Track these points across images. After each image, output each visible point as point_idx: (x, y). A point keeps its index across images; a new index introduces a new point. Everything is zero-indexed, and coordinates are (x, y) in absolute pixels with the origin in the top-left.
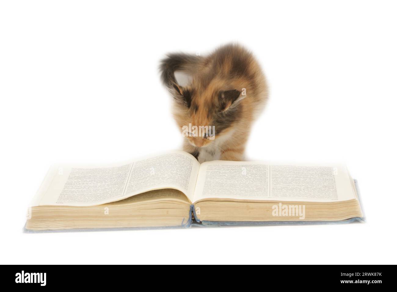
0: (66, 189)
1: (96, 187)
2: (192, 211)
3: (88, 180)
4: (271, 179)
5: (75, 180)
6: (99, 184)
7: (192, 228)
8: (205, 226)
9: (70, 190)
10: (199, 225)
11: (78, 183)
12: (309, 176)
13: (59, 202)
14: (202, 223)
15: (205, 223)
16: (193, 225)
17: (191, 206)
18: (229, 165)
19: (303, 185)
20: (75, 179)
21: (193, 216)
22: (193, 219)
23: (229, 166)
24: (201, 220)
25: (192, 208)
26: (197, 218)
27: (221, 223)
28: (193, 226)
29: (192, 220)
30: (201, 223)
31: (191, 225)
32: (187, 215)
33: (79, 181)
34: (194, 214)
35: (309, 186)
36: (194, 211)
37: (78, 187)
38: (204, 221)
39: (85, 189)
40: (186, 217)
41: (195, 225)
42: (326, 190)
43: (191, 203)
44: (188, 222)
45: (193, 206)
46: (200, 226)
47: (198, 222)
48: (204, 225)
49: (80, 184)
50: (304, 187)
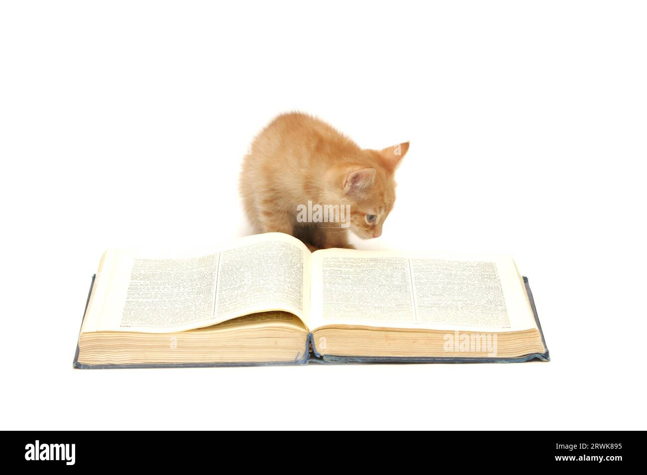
0: (130, 299)
1: (172, 295)
2: (310, 341)
3: (159, 282)
4: (414, 288)
5: (142, 282)
6: (176, 290)
7: (309, 364)
8: (327, 363)
9: (135, 300)
10: (318, 361)
11: (146, 287)
12: (465, 281)
13: (125, 325)
14: (324, 358)
15: (328, 359)
16: (310, 360)
17: (308, 336)
18: (352, 258)
19: (460, 298)
20: (140, 280)
21: (310, 348)
22: (311, 351)
23: (352, 261)
24: (322, 354)
25: (310, 337)
26: (316, 351)
27: (350, 359)
28: (311, 363)
29: (310, 353)
30: (321, 358)
31: (308, 361)
32: (303, 348)
33: (148, 282)
34: (312, 345)
35: (468, 302)
36: (312, 342)
37: (147, 294)
38: (325, 355)
39: (157, 299)
40: (301, 349)
41: (314, 360)
42: (493, 309)
43: (309, 330)
44: (303, 356)
45: (312, 335)
46: (321, 362)
47: (318, 356)
48: (327, 361)
49: (148, 289)
50: (461, 302)
